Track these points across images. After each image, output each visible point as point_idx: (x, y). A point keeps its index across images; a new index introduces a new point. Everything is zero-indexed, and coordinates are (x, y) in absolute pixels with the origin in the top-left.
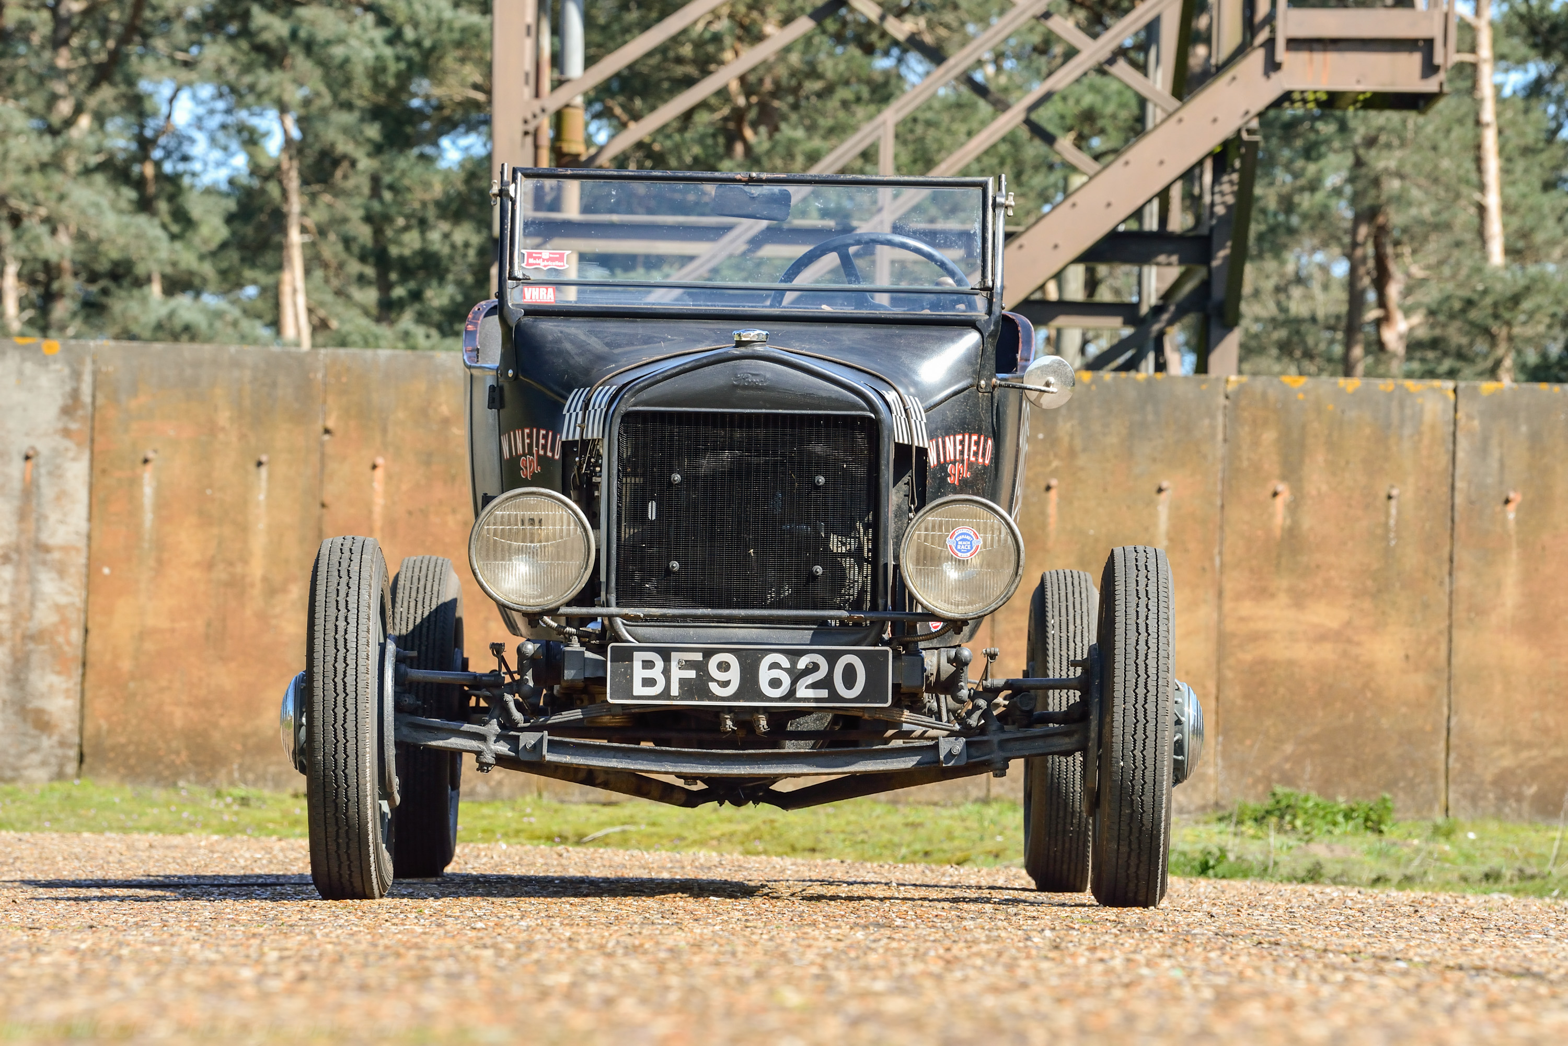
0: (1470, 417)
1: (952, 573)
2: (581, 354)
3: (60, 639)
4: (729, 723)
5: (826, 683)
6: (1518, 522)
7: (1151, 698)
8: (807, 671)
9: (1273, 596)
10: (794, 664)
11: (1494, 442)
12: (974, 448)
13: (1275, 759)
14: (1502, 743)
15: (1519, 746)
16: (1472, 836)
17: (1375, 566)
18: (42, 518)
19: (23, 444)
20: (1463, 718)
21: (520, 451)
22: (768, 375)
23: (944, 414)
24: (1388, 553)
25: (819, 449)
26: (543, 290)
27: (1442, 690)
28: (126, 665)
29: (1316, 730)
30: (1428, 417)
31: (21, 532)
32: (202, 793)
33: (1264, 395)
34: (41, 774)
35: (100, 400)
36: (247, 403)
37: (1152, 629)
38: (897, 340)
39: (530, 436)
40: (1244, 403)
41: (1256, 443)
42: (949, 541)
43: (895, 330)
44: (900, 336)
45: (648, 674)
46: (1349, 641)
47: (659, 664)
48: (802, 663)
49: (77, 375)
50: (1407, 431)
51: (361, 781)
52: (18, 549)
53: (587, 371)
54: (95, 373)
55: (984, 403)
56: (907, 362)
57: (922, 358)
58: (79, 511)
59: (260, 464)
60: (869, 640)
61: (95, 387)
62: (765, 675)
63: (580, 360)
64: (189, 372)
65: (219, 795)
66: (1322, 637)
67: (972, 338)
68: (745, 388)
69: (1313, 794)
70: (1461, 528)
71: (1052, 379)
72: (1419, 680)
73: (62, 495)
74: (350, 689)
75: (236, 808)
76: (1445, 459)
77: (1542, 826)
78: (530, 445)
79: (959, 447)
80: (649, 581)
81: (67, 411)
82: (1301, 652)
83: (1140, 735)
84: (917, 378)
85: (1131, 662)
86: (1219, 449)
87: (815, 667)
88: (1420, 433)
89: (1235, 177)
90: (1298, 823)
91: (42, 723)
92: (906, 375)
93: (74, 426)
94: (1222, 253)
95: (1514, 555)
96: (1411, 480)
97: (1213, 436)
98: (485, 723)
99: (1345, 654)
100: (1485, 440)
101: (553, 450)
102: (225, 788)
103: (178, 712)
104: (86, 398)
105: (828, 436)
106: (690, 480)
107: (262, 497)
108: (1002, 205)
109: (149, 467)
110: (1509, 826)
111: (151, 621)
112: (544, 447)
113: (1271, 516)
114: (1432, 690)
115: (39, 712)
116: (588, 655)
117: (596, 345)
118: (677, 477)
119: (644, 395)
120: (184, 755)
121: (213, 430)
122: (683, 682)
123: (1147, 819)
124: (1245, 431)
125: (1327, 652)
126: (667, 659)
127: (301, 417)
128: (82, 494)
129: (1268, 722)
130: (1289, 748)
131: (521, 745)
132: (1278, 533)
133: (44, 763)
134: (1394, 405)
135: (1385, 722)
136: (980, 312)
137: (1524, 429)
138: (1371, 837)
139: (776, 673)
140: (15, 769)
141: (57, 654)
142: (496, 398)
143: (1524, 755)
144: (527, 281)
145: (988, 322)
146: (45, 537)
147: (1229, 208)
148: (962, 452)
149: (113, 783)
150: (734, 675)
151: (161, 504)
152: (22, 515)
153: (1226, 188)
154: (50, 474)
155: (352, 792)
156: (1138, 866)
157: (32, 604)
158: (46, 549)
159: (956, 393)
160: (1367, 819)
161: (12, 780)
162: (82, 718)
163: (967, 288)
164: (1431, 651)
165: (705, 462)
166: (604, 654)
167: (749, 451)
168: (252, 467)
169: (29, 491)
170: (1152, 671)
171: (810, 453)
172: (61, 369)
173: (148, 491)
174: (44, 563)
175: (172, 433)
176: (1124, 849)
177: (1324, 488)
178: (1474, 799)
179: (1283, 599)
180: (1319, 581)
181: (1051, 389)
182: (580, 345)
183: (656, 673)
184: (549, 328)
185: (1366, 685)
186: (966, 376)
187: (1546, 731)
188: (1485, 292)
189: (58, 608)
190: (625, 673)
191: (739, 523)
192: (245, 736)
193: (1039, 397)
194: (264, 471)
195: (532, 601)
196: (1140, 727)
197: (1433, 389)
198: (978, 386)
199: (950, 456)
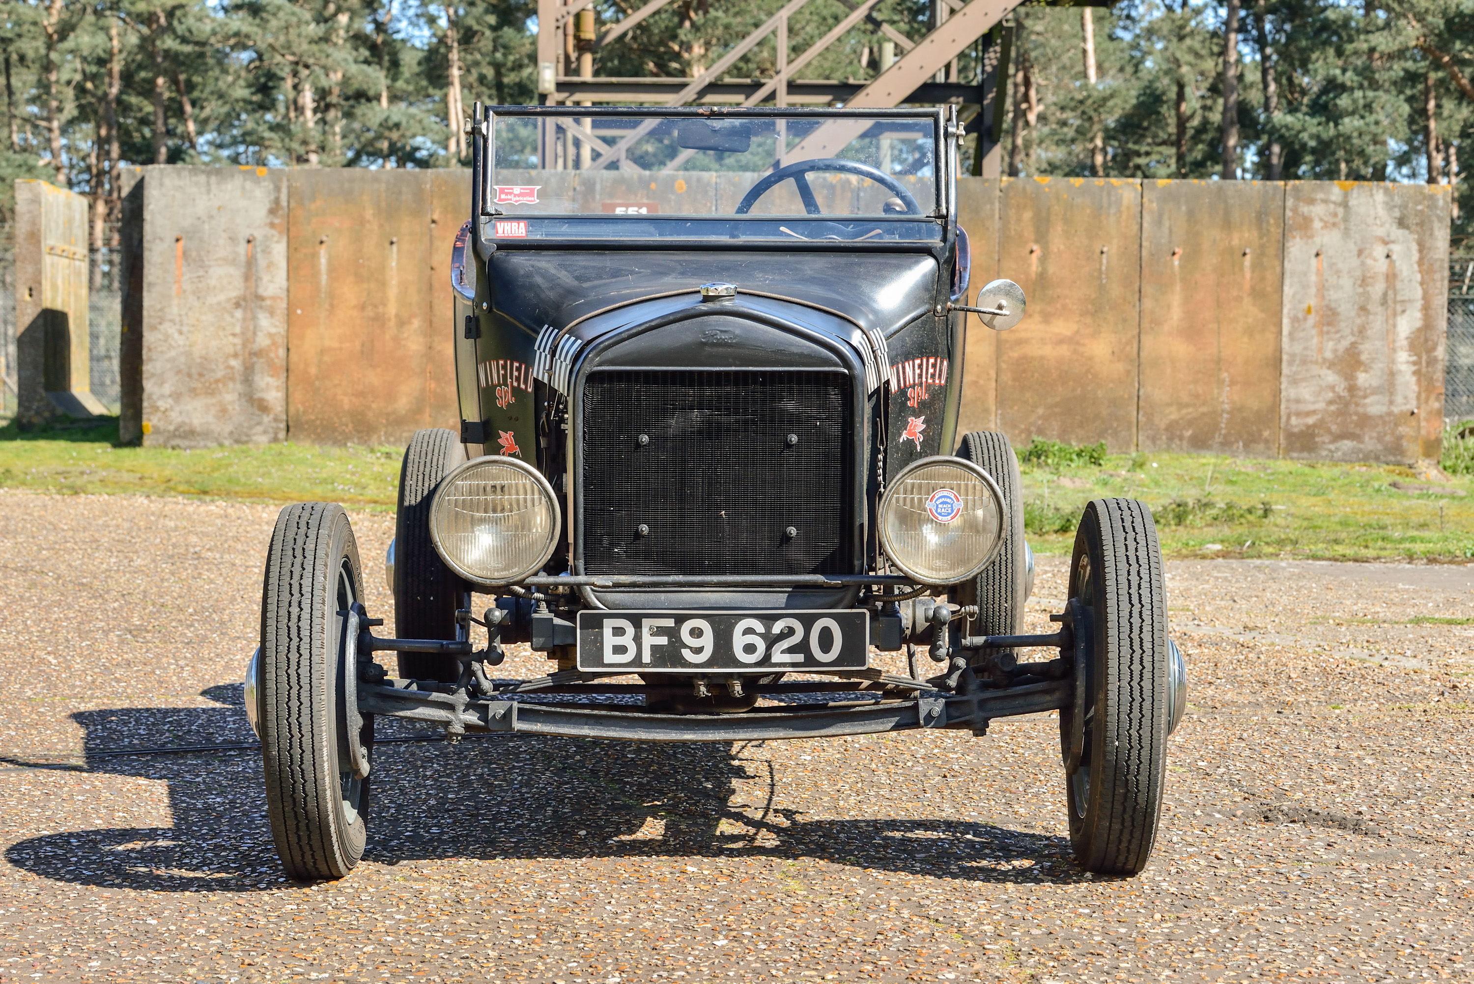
0: (1151, 201)
1: (931, 537)
2: (551, 288)
3: (272, 355)
4: (703, 689)
5: (803, 647)
6: (1180, 266)
7: (1147, 675)
8: (782, 636)
9: (1030, 316)
10: (768, 628)
11: (1166, 217)
12: (931, 371)
13: (1033, 418)
14: (1170, 405)
15: (1181, 406)
16: (1155, 465)
17: (1094, 296)
18: (259, 279)
19: (245, 233)
20: (1148, 389)
21: (496, 381)
22: (738, 332)
23: (903, 340)
24: (1101, 288)
25: (790, 406)
26: (515, 224)
27: (1135, 372)
28: (313, 370)
29: (1058, 399)
30: (1125, 202)
31: (247, 288)
32: (361, 449)
33: (1024, 189)
34: (264, 439)
35: (293, 205)
36: (383, 204)
37: (1146, 600)
38: (857, 269)
39: (504, 367)
40: (1011, 194)
41: (1019, 220)
42: (928, 505)
43: (854, 258)
44: (860, 265)
45: (619, 641)
46: (1078, 343)
47: (630, 630)
48: (778, 627)
49: (278, 189)
50: (1113, 211)
51: (319, 775)
52: (245, 299)
53: (557, 306)
54: (289, 187)
55: (940, 327)
56: (867, 290)
57: (881, 285)
58: (282, 274)
59: (392, 243)
60: (846, 601)
61: (289, 197)
62: (739, 641)
63: (551, 295)
64: (346, 185)
65: (372, 451)
66: (1061, 341)
67: (928, 264)
68: (713, 345)
69: (1058, 441)
70: (1146, 271)
71: (1004, 303)
72: (1120, 367)
73: (270, 265)
74: (304, 681)
75: (383, 460)
76: (1136, 228)
77: (1194, 455)
78: (505, 376)
79: (918, 371)
80: (619, 545)
81: (272, 212)
82: (1048, 351)
83: (1136, 714)
84: (876, 306)
85: (1124, 636)
86: (997, 224)
87: (791, 632)
88: (1120, 212)
89: (998, 49)
90: (1050, 461)
91: (263, 407)
92: (866, 304)
93: (277, 221)
94: (990, 96)
95: (1178, 288)
96: (1115, 241)
97: (993, 216)
98: (453, 692)
99: (1075, 351)
100: (1160, 216)
101: (526, 383)
102: (376, 447)
103: (346, 400)
104: (284, 203)
105: (800, 392)
106: (658, 441)
107: (394, 264)
108: (953, 135)
109: (324, 246)
110: (1174, 456)
111: (327, 343)
112: (518, 379)
113: (1029, 266)
114: (1128, 372)
115: (261, 400)
116: (558, 621)
117: (566, 278)
118: (645, 439)
119: (610, 354)
120: (350, 426)
121: (362, 222)
122: (654, 648)
123: (1142, 799)
124: (1012, 212)
125: (1064, 351)
126: (638, 625)
127: (417, 213)
128: (283, 264)
129: (1028, 395)
130: (1040, 411)
131: (490, 715)
132: (1033, 276)
133: (265, 432)
134: (1105, 194)
135: (1100, 393)
136: (936, 242)
137: (1184, 208)
138: (1095, 469)
139: (751, 639)
140: (248, 435)
141: (271, 364)
142: (473, 328)
143: (1184, 411)
144: (499, 216)
145: (943, 249)
146: (261, 291)
147: (994, 67)
148: (920, 376)
149: (307, 444)
150: (707, 641)
151: (332, 269)
152: (247, 278)
153: (992, 55)
154: (263, 251)
155: (310, 787)
156: (1130, 842)
157: (255, 334)
158: (262, 299)
159: (914, 320)
160: (1091, 457)
161: (246, 442)
162: (287, 404)
163: (922, 216)
164: (1128, 349)
165: (673, 422)
166: (574, 620)
167: (718, 409)
168: (387, 245)
169: (251, 263)
170: (1147, 645)
171: (782, 411)
172: (268, 185)
173: (323, 261)
174: (261, 307)
175: (337, 224)
176: (1117, 826)
177: (1062, 247)
178: (1154, 439)
179: (1037, 318)
180: (1059, 306)
181: (1004, 312)
182: (552, 280)
183: (627, 640)
184: (520, 262)
185: (1088, 371)
186: (923, 303)
187: (1197, 396)
188: (1089, 96)
189: (270, 335)
190: (595, 641)
191: (710, 484)
192: (388, 414)
193: (992, 320)
194: (395, 247)
195: (496, 575)
196: (1136, 705)
197: (1128, 184)
198: (935, 311)
199: (910, 379)
